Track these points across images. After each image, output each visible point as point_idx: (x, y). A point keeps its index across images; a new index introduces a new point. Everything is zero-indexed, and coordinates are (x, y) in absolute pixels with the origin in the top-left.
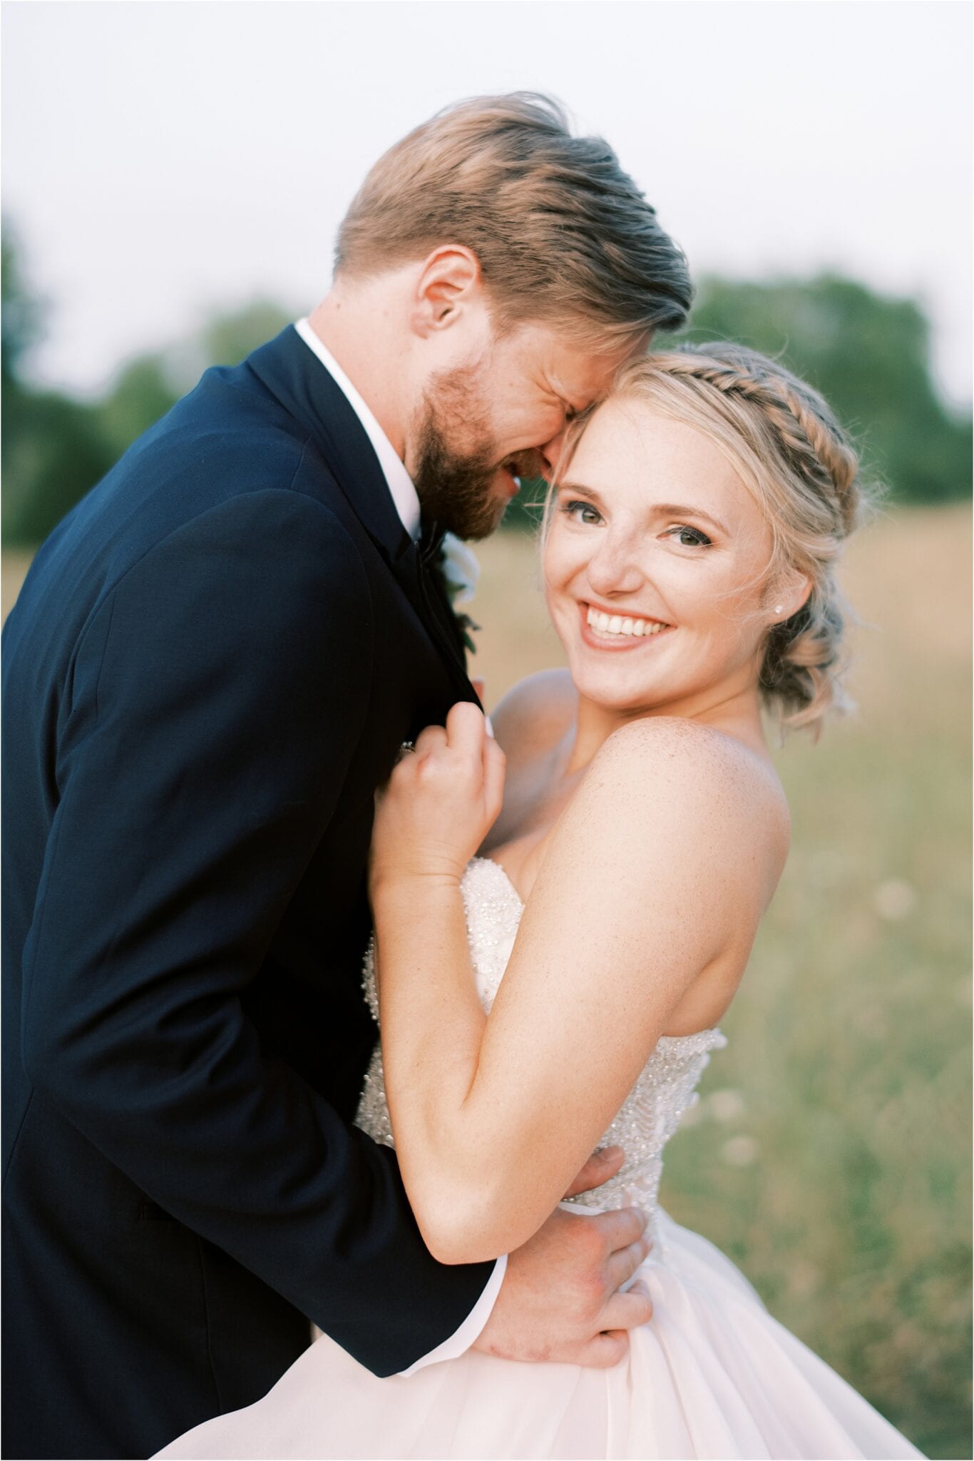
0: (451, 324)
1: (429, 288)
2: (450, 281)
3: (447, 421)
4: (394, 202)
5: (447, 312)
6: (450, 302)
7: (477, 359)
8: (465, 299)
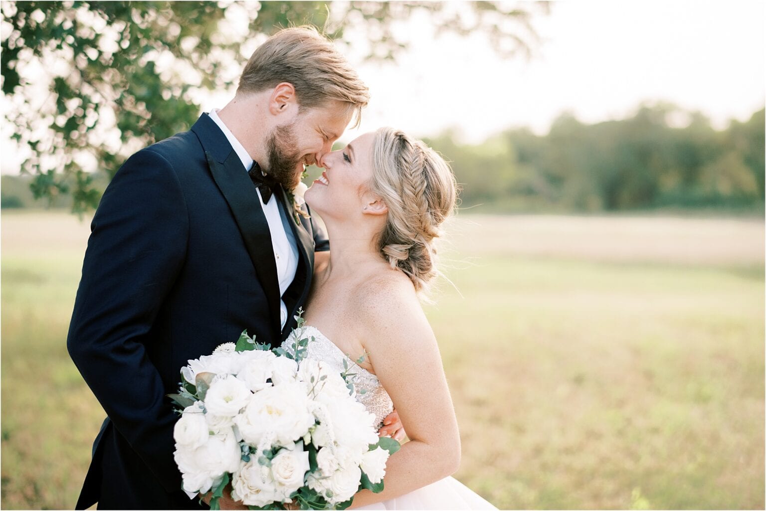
0: (285, 110)
1: (277, 98)
2: (284, 95)
3: (280, 142)
4: (264, 67)
5: (283, 106)
6: (284, 102)
7: (293, 122)
8: (289, 101)
